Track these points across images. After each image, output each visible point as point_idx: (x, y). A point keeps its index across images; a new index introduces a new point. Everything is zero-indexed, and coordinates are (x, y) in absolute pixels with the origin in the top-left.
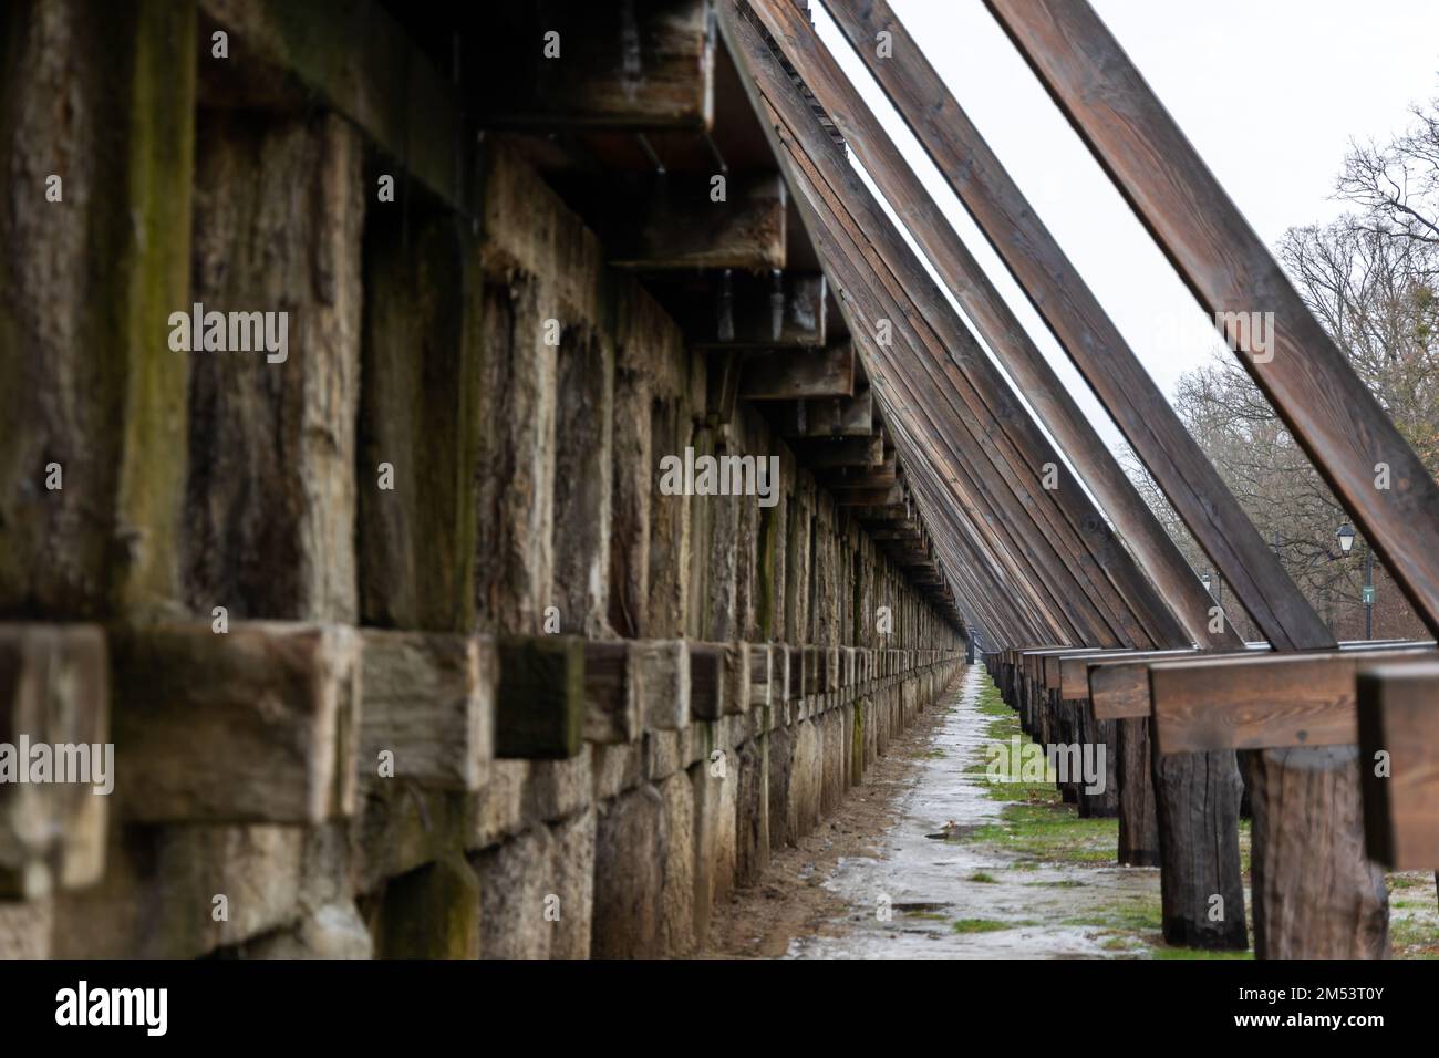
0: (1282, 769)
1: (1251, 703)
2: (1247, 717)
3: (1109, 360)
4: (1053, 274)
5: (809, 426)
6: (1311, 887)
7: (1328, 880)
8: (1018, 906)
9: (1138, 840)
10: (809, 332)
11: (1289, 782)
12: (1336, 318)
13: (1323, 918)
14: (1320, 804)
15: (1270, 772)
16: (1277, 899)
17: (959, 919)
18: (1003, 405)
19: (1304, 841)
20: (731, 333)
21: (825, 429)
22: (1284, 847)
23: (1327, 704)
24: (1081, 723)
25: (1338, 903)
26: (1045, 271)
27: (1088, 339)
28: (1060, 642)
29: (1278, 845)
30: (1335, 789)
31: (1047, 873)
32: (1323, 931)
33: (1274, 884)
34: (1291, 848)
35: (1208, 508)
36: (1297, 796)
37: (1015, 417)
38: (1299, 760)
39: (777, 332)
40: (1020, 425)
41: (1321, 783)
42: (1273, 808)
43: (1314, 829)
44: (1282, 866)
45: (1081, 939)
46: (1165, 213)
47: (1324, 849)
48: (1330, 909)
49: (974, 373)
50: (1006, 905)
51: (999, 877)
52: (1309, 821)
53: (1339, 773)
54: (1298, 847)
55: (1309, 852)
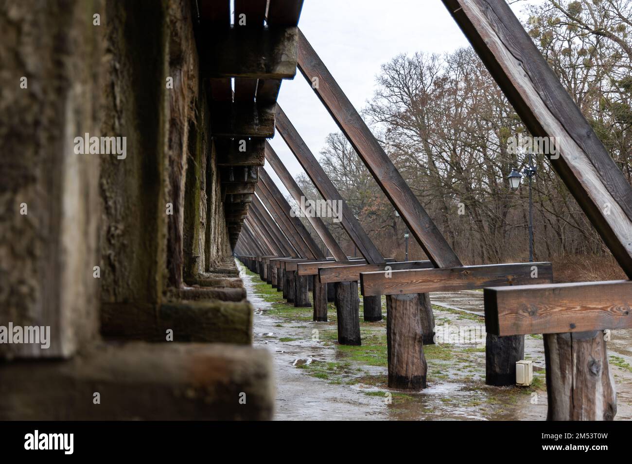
0: (396, 300)
1: (388, 283)
2: (387, 286)
3: (325, 185)
4: (310, 161)
5: (234, 200)
6: (404, 331)
7: (408, 329)
8: (294, 334)
9: (319, 314)
10: (255, 179)
11: (398, 303)
12: (342, 160)
13: (407, 339)
14: (406, 309)
15: (393, 301)
16: (395, 334)
17: (280, 338)
18: (274, 191)
19: (402, 319)
20: (233, 179)
21: (239, 201)
22: (397, 320)
23: (408, 283)
24: (295, 281)
25: (411, 335)
26: (308, 160)
27: (320, 179)
28: (273, 255)
29: (395, 320)
30: (410, 305)
31: (294, 324)
32: (407, 343)
33: (394, 330)
34: (399, 321)
35: (352, 225)
36: (400, 307)
37: (277, 194)
38: (400, 298)
39: (246, 179)
40: (279, 197)
41: (406, 304)
42: (394, 310)
43: (405, 316)
44: (396, 326)
45: (316, 343)
46: (366, 154)
47: (407, 321)
48: (409, 337)
49: (266, 181)
50: (290, 333)
51: (283, 325)
52: (403, 313)
53: (411, 301)
54: (400, 320)
55: (403, 322)
